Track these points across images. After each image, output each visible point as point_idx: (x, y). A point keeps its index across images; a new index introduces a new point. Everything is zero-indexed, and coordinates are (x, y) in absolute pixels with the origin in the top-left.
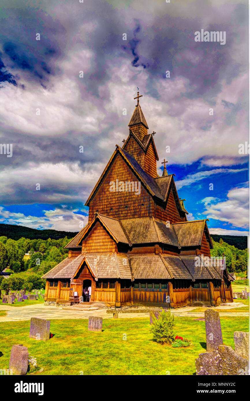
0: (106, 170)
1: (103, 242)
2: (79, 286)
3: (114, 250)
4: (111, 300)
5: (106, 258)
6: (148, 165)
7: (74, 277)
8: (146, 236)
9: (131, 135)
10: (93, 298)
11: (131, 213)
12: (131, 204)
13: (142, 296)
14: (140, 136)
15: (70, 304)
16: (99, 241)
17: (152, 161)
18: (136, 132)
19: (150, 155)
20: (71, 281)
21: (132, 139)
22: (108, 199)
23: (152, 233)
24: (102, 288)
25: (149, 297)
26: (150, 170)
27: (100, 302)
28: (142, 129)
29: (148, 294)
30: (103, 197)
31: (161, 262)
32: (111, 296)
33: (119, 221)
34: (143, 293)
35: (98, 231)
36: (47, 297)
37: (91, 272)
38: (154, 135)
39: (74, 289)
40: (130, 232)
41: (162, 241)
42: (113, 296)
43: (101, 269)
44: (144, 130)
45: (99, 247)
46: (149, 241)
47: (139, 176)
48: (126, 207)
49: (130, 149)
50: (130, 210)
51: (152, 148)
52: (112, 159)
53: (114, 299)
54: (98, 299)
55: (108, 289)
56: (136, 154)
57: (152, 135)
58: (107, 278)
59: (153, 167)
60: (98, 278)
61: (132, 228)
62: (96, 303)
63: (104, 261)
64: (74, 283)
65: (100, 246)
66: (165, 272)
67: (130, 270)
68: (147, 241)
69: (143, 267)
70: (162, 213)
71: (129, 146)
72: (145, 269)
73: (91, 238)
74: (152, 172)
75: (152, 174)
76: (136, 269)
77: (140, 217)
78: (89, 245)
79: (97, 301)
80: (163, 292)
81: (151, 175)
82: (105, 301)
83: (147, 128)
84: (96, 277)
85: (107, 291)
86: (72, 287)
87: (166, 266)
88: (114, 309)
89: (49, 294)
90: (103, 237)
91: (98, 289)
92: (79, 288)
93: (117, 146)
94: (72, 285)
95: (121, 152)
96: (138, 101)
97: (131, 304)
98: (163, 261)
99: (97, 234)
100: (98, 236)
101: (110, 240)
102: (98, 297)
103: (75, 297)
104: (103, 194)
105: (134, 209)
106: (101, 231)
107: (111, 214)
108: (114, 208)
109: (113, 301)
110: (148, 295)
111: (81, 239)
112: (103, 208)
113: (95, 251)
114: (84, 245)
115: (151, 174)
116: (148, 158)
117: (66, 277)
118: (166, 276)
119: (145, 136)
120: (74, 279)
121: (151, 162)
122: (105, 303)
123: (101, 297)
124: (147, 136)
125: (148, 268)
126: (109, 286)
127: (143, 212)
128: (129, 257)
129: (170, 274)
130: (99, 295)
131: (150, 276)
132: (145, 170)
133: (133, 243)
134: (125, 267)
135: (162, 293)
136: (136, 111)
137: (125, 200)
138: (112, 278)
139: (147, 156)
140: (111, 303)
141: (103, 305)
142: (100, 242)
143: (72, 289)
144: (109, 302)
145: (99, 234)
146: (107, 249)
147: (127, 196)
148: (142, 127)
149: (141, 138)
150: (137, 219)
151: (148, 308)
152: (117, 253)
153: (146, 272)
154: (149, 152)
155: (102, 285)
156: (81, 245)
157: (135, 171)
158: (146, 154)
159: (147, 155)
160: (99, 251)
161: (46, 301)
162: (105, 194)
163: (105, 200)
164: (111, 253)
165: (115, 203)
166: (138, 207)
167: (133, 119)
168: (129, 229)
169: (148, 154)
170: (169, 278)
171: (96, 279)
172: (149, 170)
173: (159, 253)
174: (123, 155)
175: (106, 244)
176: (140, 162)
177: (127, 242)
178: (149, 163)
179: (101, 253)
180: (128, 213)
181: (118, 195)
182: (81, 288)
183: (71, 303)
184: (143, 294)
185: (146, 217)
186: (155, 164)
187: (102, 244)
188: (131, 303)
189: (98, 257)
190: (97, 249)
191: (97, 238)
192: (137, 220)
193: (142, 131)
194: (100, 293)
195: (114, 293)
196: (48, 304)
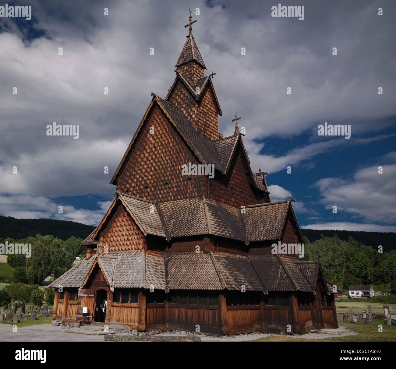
0: (138, 132)
1: (127, 235)
2: (91, 299)
3: (141, 246)
4: (133, 320)
5: (130, 259)
6: (203, 121)
7: (83, 285)
8: (192, 225)
9: (178, 79)
10: (109, 317)
11: (173, 192)
12: (173, 179)
13: (181, 315)
14: (191, 80)
15: (79, 324)
16: (122, 233)
17: (211, 116)
18: (187, 75)
19: (207, 106)
20: (79, 291)
21: (180, 84)
22: (142, 173)
23: (201, 220)
24: (120, 302)
25: (191, 317)
26: (207, 128)
27: (118, 323)
28: (195, 69)
29: (190, 312)
30: (135, 171)
31: (211, 264)
32: (133, 313)
33: (156, 205)
34: (183, 310)
35: (121, 219)
36: (55, 315)
37: (105, 278)
38: (212, 77)
39: (82, 302)
40: (169, 221)
41: (214, 232)
42: (135, 315)
43: (121, 274)
44: (198, 71)
45: (121, 243)
46: (195, 233)
47: (184, 136)
48: (167, 184)
49: (176, 100)
50: (171, 188)
51: (210, 97)
52: (146, 115)
53: (137, 319)
54: (115, 318)
55: (128, 304)
56: (185, 107)
57: (210, 77)
58: (126, 287)
59: (212, 125)
60: (114, 288)
61: (173, 214)
62: (113, 324)
63: (126, 262)
64: (83, 295)
65: (123, 240)
66: (214, 279)
67: (164, 277)
68: (192, 233)
69: (184, 271)
70: (222, 191)
71: (176, 96)
72: (186, 274)
73: (111, 229)
74: (211, 132)
75: (210, 135)
76: (173, 275)
77: (185, 198)
78: (109, 239)
79: (115, 322)
80: (212, 311)
81: (209, 137)
82: (125, 322)
83: (204, 68)
84: (112, 286)
85: (128, 307)
86: (80, 301)
87: (217, 269)
88: (136, 333)
89: (58, 310)
90: (127, 227)
91: (116, 304)
92: (91, 301)
93: (153, 94)
94: (80, 297)
95: (159, 103)
96: (191, 30)
97: (166, 327)
98: (213, 263)
99: (119, 224)
100: (121, 226)
101: (136, 232)
102: (115, 316)
103: (84, 314)
104: (134, 167)
105: (177, 187)
106: (125, 218)
107: (146, 194)
108: (149, 186)
109: (135, 322)
110: (190, 314)
111: (98, 231)
112: (134, 186)
113: (117, 248)
114: (101, 239)
115: (208, 134)
116: (204, 111)
117: (74, 285)
118: (216, 285)
119: (200, 79)
120: (83, 288)
121: (208, 117)
122: (125, 325)
123: (119, 316)
124: (202, 80)
125: (191, 273)
126: (130, 299)
127: (189, 191)
128: (167, 257)
129: (221, 283)
130: (117, 312)
131: (192, 285)
132: (198, 128)
133: (173, 235)
134: (155, 271)
135: (210, 311)
136: (187, 43)
137: (165, 173)
138: (133, 287)
139: (201, 108)
140: (132, 325)
141: (122, 327)
142: (123, 236)
143: (80, 304)
144: (130, 324)
145: (122, 223)
146: (132, 244)
147: (167, 168)
148: (196, 67)
149: (193, 82)
150: (181, 200)
151: (190, 333)
152: (146, 251)
153: (188, 279)
154: (205, 102)
155: (121, 298)
156: (98, 240)
157: (178, 129)
158: (199, 105)
159: (201, 106)
160: (122, 248)
161: (54, 320)
162: (137, 166)
163: (137, 174)
164: (137, 251)
165: (152, 179)
166: (182, 182)
167: (182, 56)
168: (169, 215)
169: (203, 105)
170: (220, 289)
171: (112, 289)
172: (205, 129)
173: (209, 251)
174: (161, 107)
175: (131, 237)
176: (191, 118)
177: (164, 235)
178: (205, 119)
179: (124, 252)
180: (168, 193)
181: (155, 166)
182: (93, 302)
183: (81, 323)
184: (182, 312)
185: (194, 197)
186: (216, 120)
187: (125, 238)
188: (165, 325)
189: (120, 257)
190: (118, 245)
191: (119, 228)
192: (182, 202)
193: (195, 72)
194: (118, 309)
195: (137, 310)
196: (57, 324)
